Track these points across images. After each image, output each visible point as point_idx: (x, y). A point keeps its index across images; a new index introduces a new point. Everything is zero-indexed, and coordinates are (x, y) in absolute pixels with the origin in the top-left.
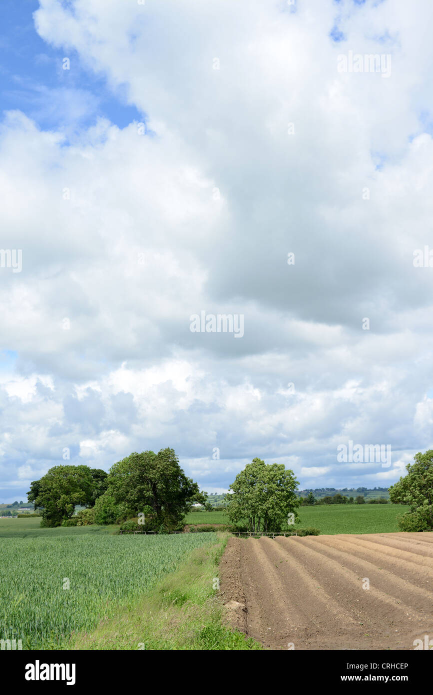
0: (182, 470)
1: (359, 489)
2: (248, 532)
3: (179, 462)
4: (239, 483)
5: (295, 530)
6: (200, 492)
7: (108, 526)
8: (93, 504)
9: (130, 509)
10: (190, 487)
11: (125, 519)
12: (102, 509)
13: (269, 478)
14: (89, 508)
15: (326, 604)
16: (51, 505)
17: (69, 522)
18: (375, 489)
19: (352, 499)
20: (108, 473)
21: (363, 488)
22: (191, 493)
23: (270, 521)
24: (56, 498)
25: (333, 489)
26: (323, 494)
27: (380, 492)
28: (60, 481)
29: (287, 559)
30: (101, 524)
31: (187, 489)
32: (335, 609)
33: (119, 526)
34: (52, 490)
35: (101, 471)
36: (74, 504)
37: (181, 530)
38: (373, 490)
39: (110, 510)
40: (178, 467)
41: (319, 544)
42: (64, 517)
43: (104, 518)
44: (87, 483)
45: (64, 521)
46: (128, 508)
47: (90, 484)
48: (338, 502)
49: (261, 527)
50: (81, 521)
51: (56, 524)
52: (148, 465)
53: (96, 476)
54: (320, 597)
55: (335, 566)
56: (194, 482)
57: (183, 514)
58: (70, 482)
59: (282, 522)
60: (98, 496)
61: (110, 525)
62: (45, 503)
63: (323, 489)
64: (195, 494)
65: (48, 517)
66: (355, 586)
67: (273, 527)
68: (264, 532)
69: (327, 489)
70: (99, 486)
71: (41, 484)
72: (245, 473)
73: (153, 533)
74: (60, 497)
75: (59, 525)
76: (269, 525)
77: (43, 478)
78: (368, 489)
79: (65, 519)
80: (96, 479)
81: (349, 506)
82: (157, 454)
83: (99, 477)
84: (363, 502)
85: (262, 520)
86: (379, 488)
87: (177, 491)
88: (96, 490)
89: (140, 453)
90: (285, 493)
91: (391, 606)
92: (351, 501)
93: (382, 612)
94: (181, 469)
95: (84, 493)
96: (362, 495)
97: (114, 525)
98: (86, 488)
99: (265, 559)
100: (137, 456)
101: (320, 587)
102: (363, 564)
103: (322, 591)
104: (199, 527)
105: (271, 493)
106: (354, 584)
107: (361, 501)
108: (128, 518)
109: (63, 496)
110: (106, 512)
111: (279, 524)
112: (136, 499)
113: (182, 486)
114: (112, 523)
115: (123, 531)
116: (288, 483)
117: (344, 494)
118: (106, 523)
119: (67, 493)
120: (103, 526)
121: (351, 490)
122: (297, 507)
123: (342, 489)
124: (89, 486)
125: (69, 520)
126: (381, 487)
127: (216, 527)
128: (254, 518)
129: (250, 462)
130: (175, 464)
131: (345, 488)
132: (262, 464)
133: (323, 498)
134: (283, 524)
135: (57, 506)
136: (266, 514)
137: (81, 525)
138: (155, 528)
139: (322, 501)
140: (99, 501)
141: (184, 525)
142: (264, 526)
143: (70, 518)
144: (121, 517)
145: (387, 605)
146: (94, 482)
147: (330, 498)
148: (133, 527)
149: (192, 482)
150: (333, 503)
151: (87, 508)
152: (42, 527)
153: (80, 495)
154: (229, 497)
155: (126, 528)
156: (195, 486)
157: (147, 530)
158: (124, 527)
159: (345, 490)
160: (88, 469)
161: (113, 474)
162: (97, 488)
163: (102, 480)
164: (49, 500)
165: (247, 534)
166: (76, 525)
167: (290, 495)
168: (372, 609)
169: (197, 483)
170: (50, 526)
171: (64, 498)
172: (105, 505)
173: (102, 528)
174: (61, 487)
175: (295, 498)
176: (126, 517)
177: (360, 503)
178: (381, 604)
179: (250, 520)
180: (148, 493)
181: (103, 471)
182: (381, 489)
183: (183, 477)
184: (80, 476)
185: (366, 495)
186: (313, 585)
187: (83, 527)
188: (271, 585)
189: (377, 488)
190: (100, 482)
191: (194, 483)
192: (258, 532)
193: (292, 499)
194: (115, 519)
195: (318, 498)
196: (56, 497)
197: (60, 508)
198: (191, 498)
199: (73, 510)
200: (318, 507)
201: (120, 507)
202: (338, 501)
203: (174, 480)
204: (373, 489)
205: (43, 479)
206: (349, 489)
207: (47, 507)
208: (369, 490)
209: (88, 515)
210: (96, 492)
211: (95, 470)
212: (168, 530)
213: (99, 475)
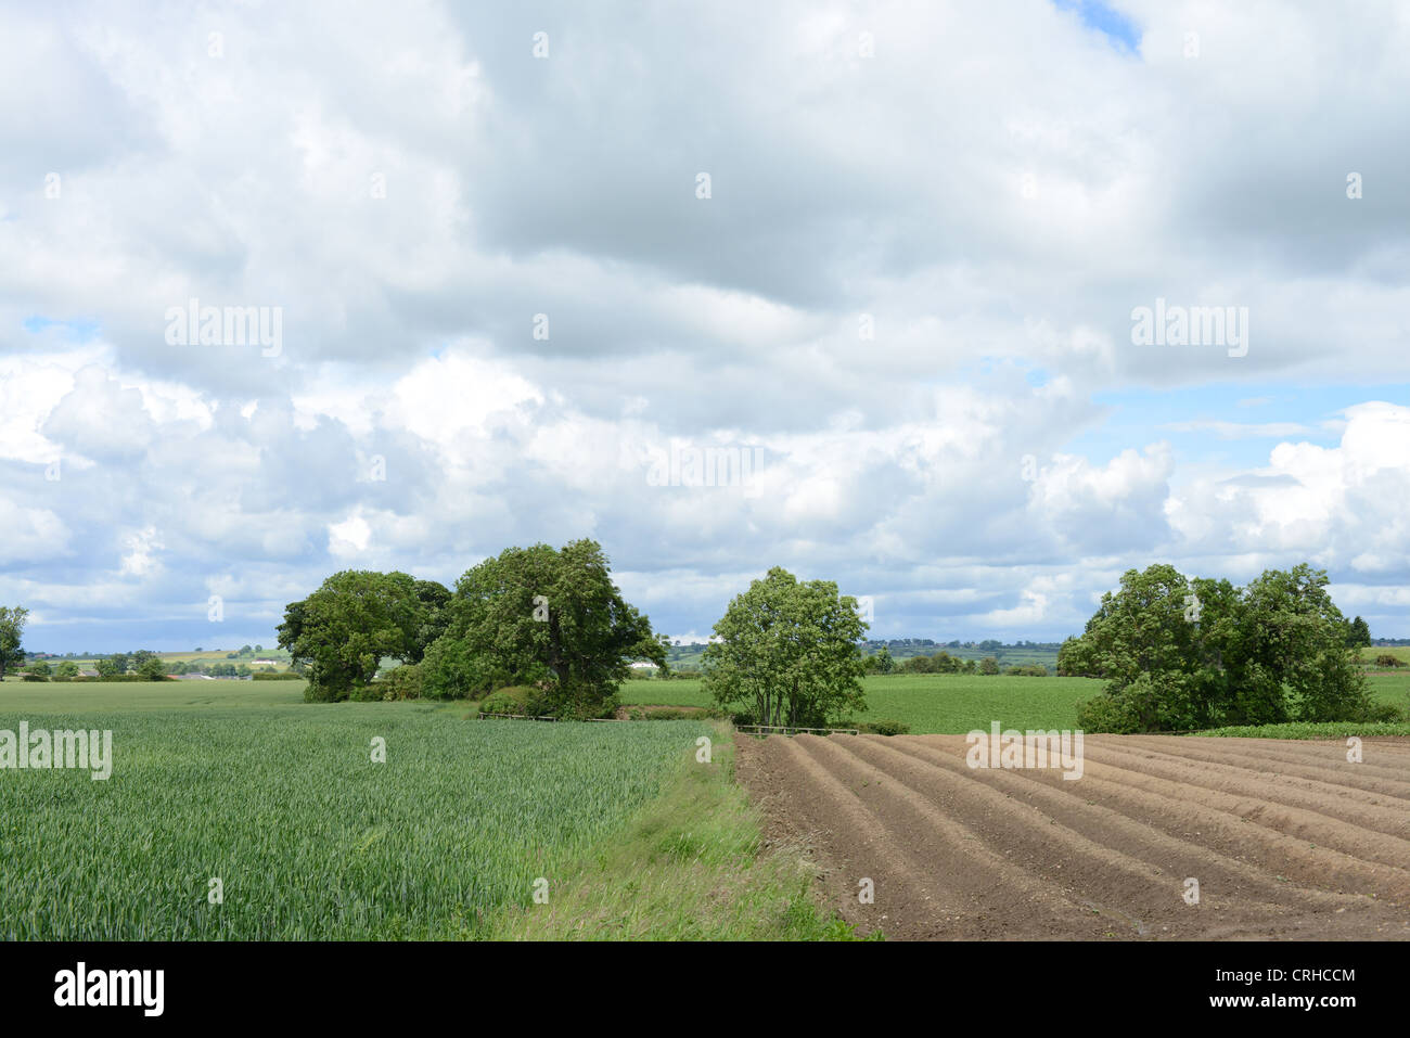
0: (616, 588)
1: (985, 643)
2: (754, 726)
3: (609, 570)
4: (734, 620)
5: (854, 724)
6: (654, 634)
7: (451, 704)
8: (417, 656)
9: (500, 668)
10: (632, 626)
11: (488, 688)
12: (440, 667)
13: (803, 612)
14: (409, 663)
15: (999, 870)
16: (327, 656)
17: (368, 692)
18: (1019, 645)
19: (971, 665)
20: (453, 590)
21: (994, 642)
22: (635, 638)
23: (804, 702)
24: (339, 641)
25: (930, 643)
26: (907, 651)
27: (1030, 653)
28: (348, 603)
29: (878, 779)
30: (435, 698)
31: (625, 628)
32: (1023, 881)
33: (476, 706)
34: (331, 624)
35: (435, 587)
36: (378, 654)
37: (610, 716)
38: (1014, 647)
39: (456, 669)
40: (606, 582)
41: (934, 750)
42: (354, 681)
43: (446, 685)
44: (408, 612)
45: (356, 689)
46: (497, 666)
47: (413, 612)
48: (942, 670)
49: (784, 715)
50: (392, 690)
51: (339, 694)
52: (541, 574)
53: (425, 597)
54: (978, 855)
55: (991, 796)
56: (641, 614)
57: (613, 682)
58: (371, 606)
59: (827, 706)
60: (431, 638)
61: (456, 701)
62: (316, 649)
63: (908, 641)
64: (641, 639)
65: (323, 681)
66: (1048, 837)
67: (806, 716)
68: (789, 725)
69: (917, 641)
70: (433, 617)
71: (308, 608)
72: (750, 600)
73: (552, 720)
74: (348, 637)
75: (346, 698)
76: (800, 711)
77: (312, 596)
78: (1004, 644)
79: (358, 686)
80: (426, 603)
81: (965, 677)
82: (559, 551)
83: (433, 598)
84: (996, 672)
85: (786, 701)
86: (1027, 642)
87: (604, 632)
88: (426, 626)
89: (524, 548)
90: (838, 645)
91: (1141, 878)
92: (970, 668)
93: (1121, 891)
94: (613, 585)
95: (399, 630)
96: (991, 656)
97: (463, 702)
98: (405, 621)
99: (830, 777)
100: (520, 556)
101: (970, 836)
102: (1048, 794)
103: (978, 844)
104: (651, 710)
105: (807, 643)
106: (1044, 833)
107: (991, 669)
108: (495, 687)
109: (354, 636)
110: (447, 674)
111: (822, 710)
112: (514, 645)
113: (614, 623)
114: (461, 697)
115: (486, 714)
116: (844, 625)
117: (952, 654)
118: (447, 697)
119: (364, 629)
120: (440, 703)
121: (968, 646)
122: (862, 675)
123: (948, 643)
124: (411, 616)
125: (368, 688)
126: (1031, 642)
127: (685, 711)
128: (768, 696)
129: (762, 576)
130: (600, 575)
131: (953, 640)
132: (791, 580)
133: (910, 659)
134: (831, 710)
135: (341, 657)
136: (795, 689)
137: (393, 699)
138: (553, 710)
139: (907, 665)
140: (433, 650)
141: (617, 707)
142: (789, 713)
143: (370, 684)
144: (481, 686)
145: (1132, 875)
146: (422, 608)
147: (925, 660)
148: (506, 706)
149: (636, 614)
150: (930, 672)
151: (404, 663)
152: (310, 701)
153: (392, 634)
154: (715, 651)
155: (491, 708)
156: (644, 623)
157: (537, 712)
158: (488, 705)
159: (954, 645)
160: (410, 580)
161: (463, 593)
162: (428, 622)
163: (440, 606)
164: (324, 643)
165: (751, 730)
166: (381, 699)
167: (848, 650)
168: (1096, 884)
169: (646, 618)
170: (324, 700)
171: (356, 640)
172: (446, 658)
173: (440, 707)
174: (351, 615)
175: (859, 655)
176: (490, 684)
177: (988, 674)
178: (1117, 874)
179: (760, 698)
180: (539, 635)
181: (440, 586)
182: (1031, 646)
183: (618, 603)
184: (391, 593)
185: (999, 656)
186: (954, 831)
187: (396, 703)
188: (861, 830)
189: (1024, 644)
190: (436, 609)
191: (640, 616)
192: (776, 725)
193: (851, 658)
194: (468, 690)
195: (899, 661)
196: (339, 638)
197: (347, 662)
198: (633, 648)
199: (376, 667)
200: (899, 678)
201: (479, 662)
202: (940, 667)
203: (598, 608)
204: (1013, 644)
205: (312, 598)
206: (962, 643)
207: (318, 659)
208: (1004, 647)
209: (407, 678)
210: (425, 630)
211: (423, 584)
212: (582, 714)
213: (433, 594)
